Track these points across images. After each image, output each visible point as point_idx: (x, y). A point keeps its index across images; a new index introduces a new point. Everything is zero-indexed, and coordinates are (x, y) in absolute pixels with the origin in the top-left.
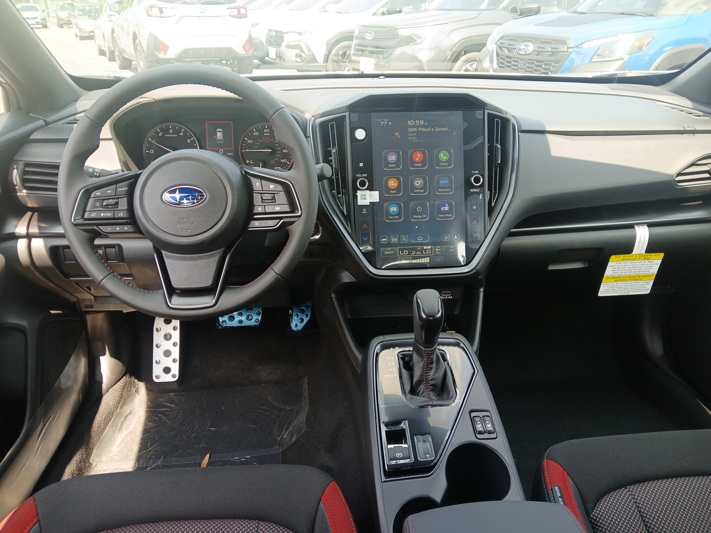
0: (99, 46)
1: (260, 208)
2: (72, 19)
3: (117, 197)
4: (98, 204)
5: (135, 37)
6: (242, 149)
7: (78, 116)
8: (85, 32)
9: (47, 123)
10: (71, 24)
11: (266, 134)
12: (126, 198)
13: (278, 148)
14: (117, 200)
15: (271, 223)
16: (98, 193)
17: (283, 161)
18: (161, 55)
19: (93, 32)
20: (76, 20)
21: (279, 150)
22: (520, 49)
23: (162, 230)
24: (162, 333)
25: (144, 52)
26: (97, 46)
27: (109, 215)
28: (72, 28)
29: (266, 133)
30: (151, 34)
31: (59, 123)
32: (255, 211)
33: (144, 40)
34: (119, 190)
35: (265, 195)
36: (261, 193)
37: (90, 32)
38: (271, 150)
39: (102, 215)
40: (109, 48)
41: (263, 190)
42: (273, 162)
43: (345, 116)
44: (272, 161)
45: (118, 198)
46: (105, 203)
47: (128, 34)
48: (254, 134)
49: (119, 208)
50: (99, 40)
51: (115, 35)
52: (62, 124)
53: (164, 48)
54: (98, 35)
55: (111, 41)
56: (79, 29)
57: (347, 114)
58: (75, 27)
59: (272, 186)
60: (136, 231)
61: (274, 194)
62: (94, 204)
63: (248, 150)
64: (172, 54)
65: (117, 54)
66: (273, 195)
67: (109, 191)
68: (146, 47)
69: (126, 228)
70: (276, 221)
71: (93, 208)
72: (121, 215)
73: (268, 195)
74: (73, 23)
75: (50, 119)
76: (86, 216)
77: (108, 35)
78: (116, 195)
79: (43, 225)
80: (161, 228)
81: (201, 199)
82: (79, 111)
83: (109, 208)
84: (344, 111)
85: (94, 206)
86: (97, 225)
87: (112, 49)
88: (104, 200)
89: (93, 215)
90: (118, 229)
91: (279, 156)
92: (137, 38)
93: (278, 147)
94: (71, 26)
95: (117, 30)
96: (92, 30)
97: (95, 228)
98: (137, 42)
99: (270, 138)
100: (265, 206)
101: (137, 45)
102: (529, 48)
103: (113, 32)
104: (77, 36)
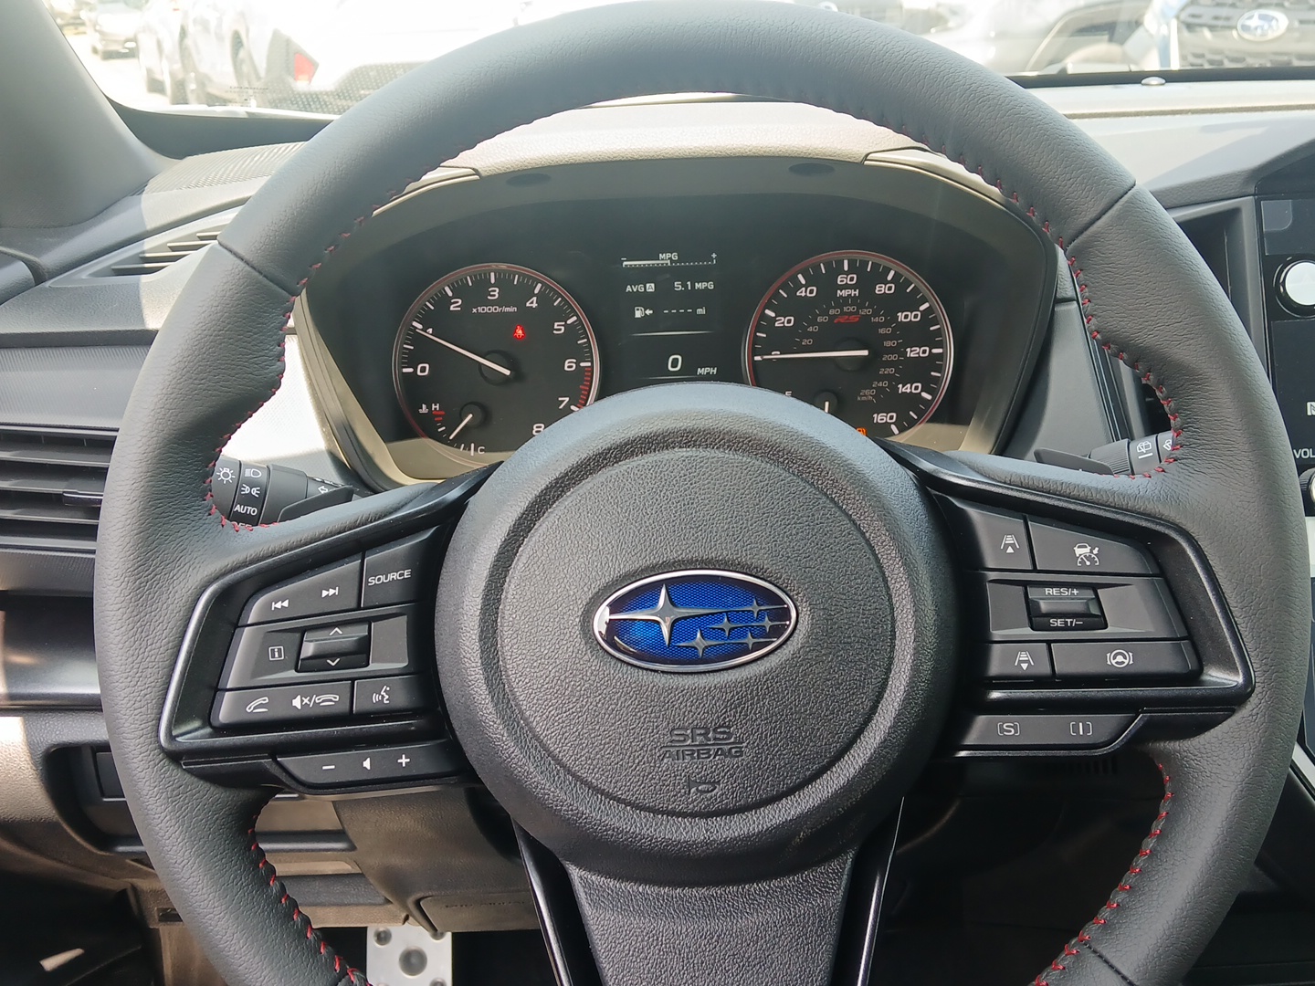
0: (149, 71)
1: (1023, 656)
2: (84, 15)
3: (363, 611)
4: (277, 653)
5: (237, 42)
6: (754, 352)
7: (149, 245)
8: (116, 41)
9: (39, 276)
10: (83, 24)
11: (845, 293)
12: (404, 619)
13: (888, 344)
14: (361, 631)
15: (1082, 729)
16: (277, 601)
17: (907, 389)
18: (301, 85)
19: (135, 40)
20: (93, 15)
21: (891, 350)
22: (1246, 28)
23: (590, 785)
24: (395, 949)
25: (259, 78)
26: (145, 73)
27: (328, 700)
28: (85, 33)
29: (846, 287)
30: (276, 34)
31: (84, 273)
32: (995, 668)
33: (258, 50)
34: (373, 581)
35: (1047, 591)
36: (1025, 584)
37: (127, 41)
38: (865, 353)
39: (297, 703)
40: (172, 75)
41: (1035, 570)
42: (867, 394)
43: (1234, 212)
44: (866, 392)
45: (368, 621)
46: (309, 649)
47: (220, 38)
48: (802, 293)
49: (373, 666)
50: (148, 57)
51: (188, 42)
52: (97, 274)
53: (305, 65)
54: (147, 44)
55: (177, 57)
56: (101, 33)
57: (1246, 204)
58: (89, 30)
59: (1084, 551)
60: (447, 768)
61: (1094, 587)
62: (263, 652)
63: (776, 355)
64: (325, 80)
65: (193, 86)
66: (1089, 594)
67: (329, 587)
68: (264, 65)
69: (404, 760)
70: (1111, 720)
71: (255, 674)
72: (382, 697)
73: (1065, 592)
74: (87, 23)
75: (48, 260)
76: (226, 711)
77: (170, 44)
78: (359, 608)
79: (21, 659)
80: (583, 774)
81: (777, 631)
82: (150, 226)
83: (331, 668)
84: (1232, 192)
85: (261, 663)
86: (275, 750)
87: (180, 76)
88: (303, 631)
89: (257, 707)
90: (367, 764)
91: (891, 371)
92: (242, 45)
93: (887, 337)
94: (81, 29)
95: (191, 29)
96: (131, 35)
97: (267, 762)
98: (242, 54)
99: (861, 306)
100: (1049, 642)
101: (243, 61)
102: (1274, 23)
103: (183, 33)
104: (95, 51)
